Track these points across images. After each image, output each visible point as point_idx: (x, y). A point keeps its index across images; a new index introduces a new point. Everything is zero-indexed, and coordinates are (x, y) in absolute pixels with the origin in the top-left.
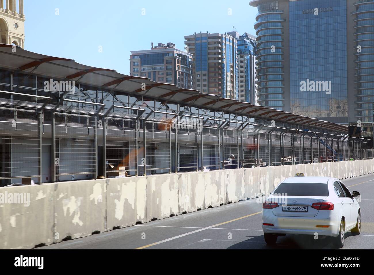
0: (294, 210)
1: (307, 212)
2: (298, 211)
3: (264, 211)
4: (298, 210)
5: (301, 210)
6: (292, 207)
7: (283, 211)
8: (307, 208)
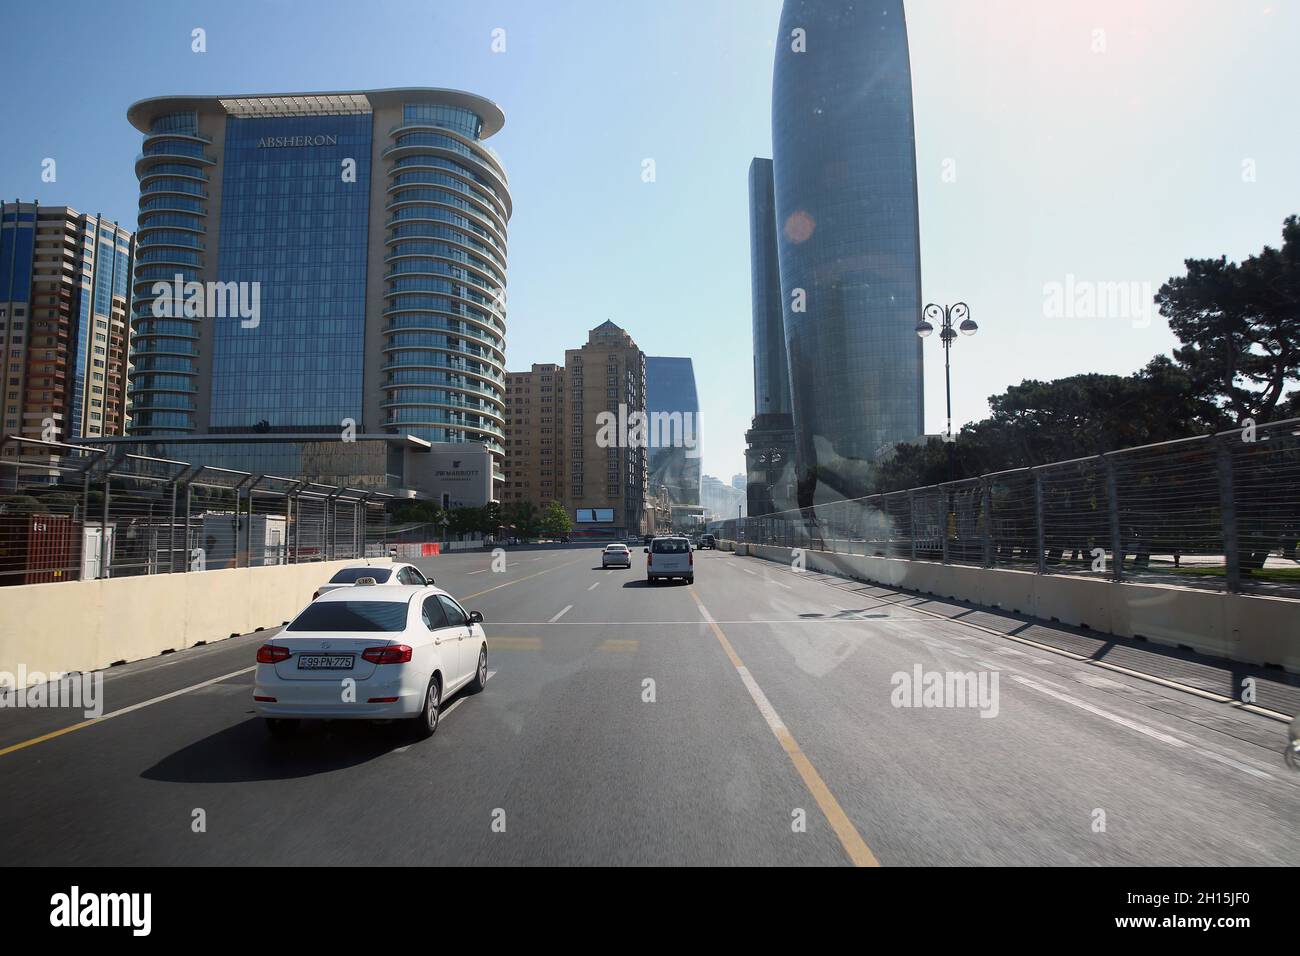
0: (324, 665)
1: (351, 668)
2: (333, 668)
3: (260, 667)
4: (333, 665)
5: (338, 665)
6: (320, 659)
7: (299, 668)
8: (351, 660)
